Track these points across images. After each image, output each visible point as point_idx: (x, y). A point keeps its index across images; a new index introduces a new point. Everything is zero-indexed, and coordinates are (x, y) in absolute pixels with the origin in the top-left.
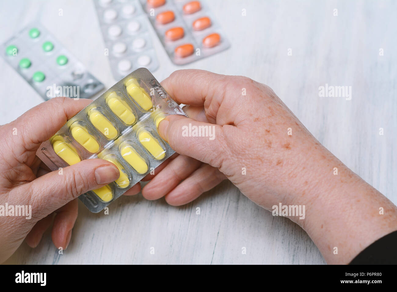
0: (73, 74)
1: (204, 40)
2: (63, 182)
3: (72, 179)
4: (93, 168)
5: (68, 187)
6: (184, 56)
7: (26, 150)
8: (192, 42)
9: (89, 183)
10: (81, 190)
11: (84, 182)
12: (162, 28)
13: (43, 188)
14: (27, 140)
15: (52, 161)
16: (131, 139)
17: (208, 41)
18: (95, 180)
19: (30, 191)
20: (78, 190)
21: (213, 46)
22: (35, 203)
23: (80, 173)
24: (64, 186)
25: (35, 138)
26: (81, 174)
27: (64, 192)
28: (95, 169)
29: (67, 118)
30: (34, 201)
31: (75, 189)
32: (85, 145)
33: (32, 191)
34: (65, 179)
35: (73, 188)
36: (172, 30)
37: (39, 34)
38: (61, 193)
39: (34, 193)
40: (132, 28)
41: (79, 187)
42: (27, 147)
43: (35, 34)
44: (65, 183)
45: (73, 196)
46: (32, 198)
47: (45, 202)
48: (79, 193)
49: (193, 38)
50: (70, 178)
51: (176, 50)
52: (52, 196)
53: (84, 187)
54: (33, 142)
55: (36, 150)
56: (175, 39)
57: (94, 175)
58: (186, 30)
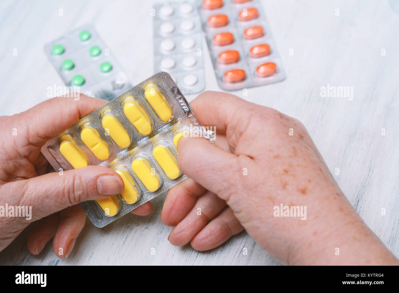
0: (113, 83)
1: (258, 69)
2: (60, 185)
3: (71, 183)
4: (95, 175)
5: (66, 191)
6: (233, 82)
7: (30, 144)
8: (245, 68)
9: (88, 190)
10: (80, 196)
11: (83, 188)
12: (217, 49)
13: (39, 187)
14: (32, 132)
15: (57, 162)
16: (147, 153)
17: (262, 70)
18: (96, 188)
19: (25, 187)
20: (75, 196)
21: (267, 75)
22: (27, 201)
23: (80, 178)
24: (61, 189)
25: (42, 132)
26: (82, 179)
27: (59, 195)
28: (97, 177)
29: (80, 115)
30: (26, 198)
31: (73, 194)
32: (93, 149)
33: (27, 188)
34: (64, 182)
35: (71, 193)
36: (228, 52)
37: (89, 37)
38: (57, 195)
39: (29, 190)
40: (186, 44)
41: (78, 193)
42: (31, 140)
43: (85, 37)
44: (63, 185)
45: (70, 202)
46: (25, 195)
47: (38, 203)
48: (77, 199)
49: (248, 65)
50: (69, 181)
51: (226, 74)
52: (47, 197)
53: (83, 193)
54: (38, 136)
55: (42, 146)
56: (228, 62)
57: (96, 183)
58: (242, 54)
